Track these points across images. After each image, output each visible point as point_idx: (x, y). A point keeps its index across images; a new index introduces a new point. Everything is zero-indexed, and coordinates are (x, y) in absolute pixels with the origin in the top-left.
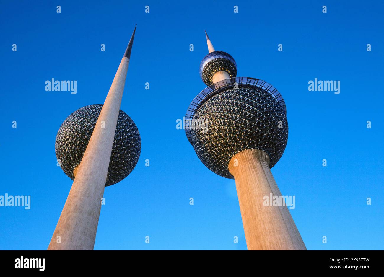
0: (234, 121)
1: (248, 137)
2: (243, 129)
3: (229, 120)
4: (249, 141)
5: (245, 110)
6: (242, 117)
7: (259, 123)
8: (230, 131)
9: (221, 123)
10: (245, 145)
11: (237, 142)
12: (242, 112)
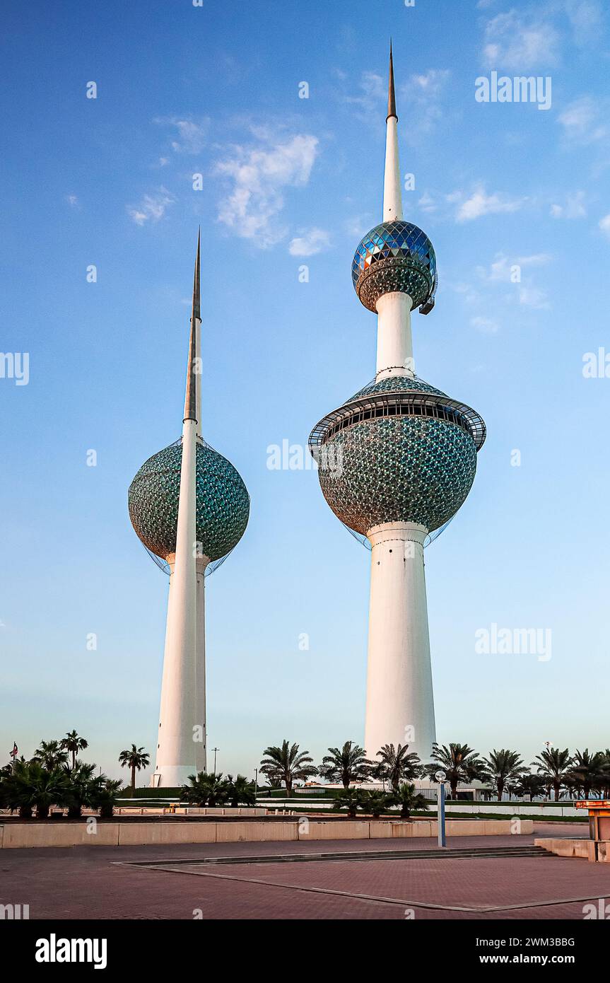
0: (365, 484)
1: (386, 506)
2: (378, 497)
3: (359, 483)
4: (388, 511)
5: (381, 467)
6: (376, 478)
7: (402, 486)
8: (361, 498)
9: (348, 485)
10: (383, 516)
11: (371, 512)
12: (376, 470)
